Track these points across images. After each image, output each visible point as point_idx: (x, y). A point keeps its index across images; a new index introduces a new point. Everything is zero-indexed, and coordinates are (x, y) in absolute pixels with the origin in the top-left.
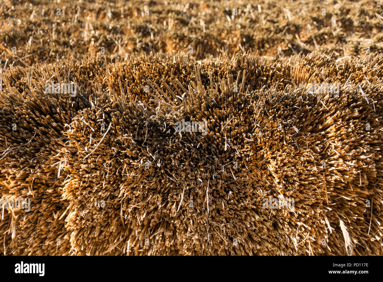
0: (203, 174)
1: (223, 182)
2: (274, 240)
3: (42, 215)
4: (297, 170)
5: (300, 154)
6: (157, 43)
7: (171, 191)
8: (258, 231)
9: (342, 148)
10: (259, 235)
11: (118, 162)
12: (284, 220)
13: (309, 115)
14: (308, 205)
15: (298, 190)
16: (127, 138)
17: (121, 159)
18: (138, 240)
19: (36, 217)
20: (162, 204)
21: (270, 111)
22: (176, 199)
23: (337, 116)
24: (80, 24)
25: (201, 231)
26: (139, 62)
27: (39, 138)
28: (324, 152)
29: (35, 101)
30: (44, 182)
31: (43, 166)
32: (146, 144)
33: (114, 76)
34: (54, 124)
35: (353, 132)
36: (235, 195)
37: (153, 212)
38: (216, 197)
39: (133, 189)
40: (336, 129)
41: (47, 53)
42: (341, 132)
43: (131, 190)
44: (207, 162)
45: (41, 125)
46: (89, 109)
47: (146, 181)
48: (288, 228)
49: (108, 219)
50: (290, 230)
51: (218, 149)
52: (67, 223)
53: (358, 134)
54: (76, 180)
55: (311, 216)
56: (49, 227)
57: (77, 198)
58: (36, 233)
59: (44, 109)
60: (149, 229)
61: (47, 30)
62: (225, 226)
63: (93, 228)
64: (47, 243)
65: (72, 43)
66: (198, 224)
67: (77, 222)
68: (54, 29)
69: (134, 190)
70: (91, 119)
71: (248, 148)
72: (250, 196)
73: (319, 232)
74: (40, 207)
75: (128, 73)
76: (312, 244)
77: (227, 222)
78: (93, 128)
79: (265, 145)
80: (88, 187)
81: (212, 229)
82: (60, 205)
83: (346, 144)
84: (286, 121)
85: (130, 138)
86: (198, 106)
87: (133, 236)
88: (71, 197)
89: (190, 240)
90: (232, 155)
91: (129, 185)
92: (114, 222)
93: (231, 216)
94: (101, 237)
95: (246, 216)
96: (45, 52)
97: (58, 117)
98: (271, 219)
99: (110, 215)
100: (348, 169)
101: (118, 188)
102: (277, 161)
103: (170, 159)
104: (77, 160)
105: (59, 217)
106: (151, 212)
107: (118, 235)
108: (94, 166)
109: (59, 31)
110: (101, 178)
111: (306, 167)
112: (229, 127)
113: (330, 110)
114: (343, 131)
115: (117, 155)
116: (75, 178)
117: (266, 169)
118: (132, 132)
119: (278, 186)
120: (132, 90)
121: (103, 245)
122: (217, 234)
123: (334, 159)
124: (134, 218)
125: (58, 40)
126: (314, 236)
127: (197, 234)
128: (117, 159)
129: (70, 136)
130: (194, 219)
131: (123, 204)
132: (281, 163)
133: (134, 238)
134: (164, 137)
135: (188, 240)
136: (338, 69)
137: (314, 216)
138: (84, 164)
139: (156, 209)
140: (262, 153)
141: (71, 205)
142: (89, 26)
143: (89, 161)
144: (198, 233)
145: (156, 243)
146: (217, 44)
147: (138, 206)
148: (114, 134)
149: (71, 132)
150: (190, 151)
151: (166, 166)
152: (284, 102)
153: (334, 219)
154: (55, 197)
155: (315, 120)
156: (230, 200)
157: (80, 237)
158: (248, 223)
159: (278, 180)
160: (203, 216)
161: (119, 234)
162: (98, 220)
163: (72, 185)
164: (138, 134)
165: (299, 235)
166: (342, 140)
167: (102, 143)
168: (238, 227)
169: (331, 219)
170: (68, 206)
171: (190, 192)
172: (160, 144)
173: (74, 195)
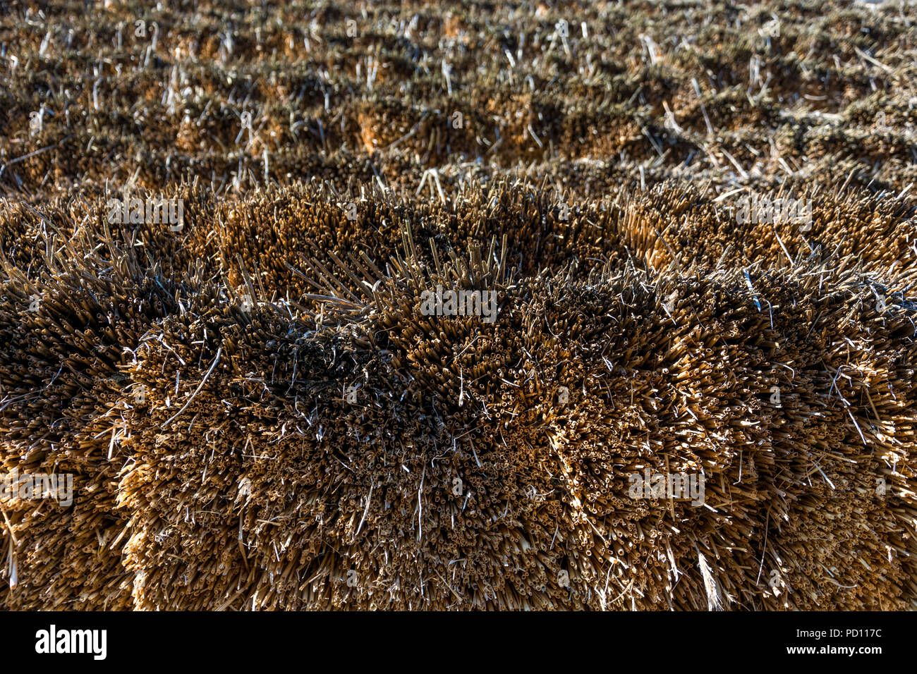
0: (412, 456)
1: (455, 471)
2: (561, 594)
3: (73, 539)
4: (610, 447)
5: (616, 415)
6: (338, 122)
7: (345, 490)
8: (526, 574)
9: (702, 404)
10: (529, 582)
11: (233, 429)
12: (582, 552)
13: (638, 332)
14: (632, 521)
15: (611, 490)
16: (254, 379)
17: (240, 423)
18: (275, 591)
19: (60, 543)
20: (325, 518)
21: (556, 324)
22: (354, 507)
23: (694, 336)
24: (159, 70)
25: (407, 574)
26: (285, 198)
27: (69, 377)
28: (666, 412)
29: (61, 299)
30: (78, 468)
31: (77, 436)
32: (293, 392)
33: (231, 229)
34: (102, 348)
35: (727, 370)
36: (480, 499)
37: (306, 535)
38: (438, 504)
39: (266, 485)
40: (692, 363)
41: (81, 145)
42: (701, 371)
43: (262, 487)
44: (421, 430)
45: (74, 349)
46: (175, 317)
47: (292, 470)
48: (590, 570)
49: (212, 549)
50: (594, 573)
51: (447, 402)
52: (125, 555)
53: (737, 373)
54: (146, 466)
55: (638, 545)
56: (88, 563)
57: (147, 504)
58: (61, 577)
59: (79, 315)
60: (298, 570)
61: (80, 85)
62: (458, 564)
63: (181, 566)
64: (84, 597)
65: (139, 119)
66: (400, 559)
67: (147, 554)
68: (97, 83)
69: (268, 489)
70: (179, 339)
71: (508, 400)
72: (512, 502)
73: (655, 579)
74: (69, 522)
75: (261, 222)
76: (639, 603)
77: (463, 556)
78: (183, 358)
79: (544, 395)
80: (171, 480)
81: (430, 570)
82: (112, 518)
83: (713, 395)
84: (588, 346)
85: (260, 380)
86: (407, 309)
87: (264, 584)
88: (135, 503)
89: (385, 592)
90: (474, 416)
91: (256, 477)
92: (226, 554)
93: (470, 544)
94: (197, 586)
95: (502, 544)
96: (76, 144)
97: (109, 332)
98: (554, 550)
99: (217, 539)
100: (714, 447)
101: (235, 484)
102: (568, 428)
103: (342, 424)
104: (148, 425)
105: (109, 543)
106: (303, 533)
107: (232, 582)
108: (184, 438)
109: (109, 85)
110: (199, 461)
111: (629, 442)
112: (469, 356)
113: (680, 324)
114: (707, 367)
115: (233, 415)
116: (145, 463)
117: (546, 444)
118: (265, 368)
119: (569, 481)
120: (270, 261)
121: (202, 602)
122: (439, 580)
123: (687, 427)
124: (267, 546)
125: (107, 111)
126: (643, 586)
127: (398, 581)
128: (233, 424)
129: (135, 373)
130: (392, 550)
131: (244, 518)
132: (576, 433)
133: (267, 588)
134: (332, 378)
135: (380, 594)
136: (718, 220)
137: (645, 544)
138: (165, 433)
139: (313, 528)
140: (538, 412)
141: (134, 518)
142: (178, 75)
143: (174, 427)
144: (401, 578)
145: (312, 599)
146: (478, 125)
147: (275, 521)
148: (226, 371)
149: (136, 365)
150: (385, 407)
151: (334, 439)
152: (585, 304)
153: (688, 549)
154: (101, 501)
155: (650, 343)
156: (468, 509)
157: (153, 585)
158: (506, 558)
159: (569, 470)
160: (411, 542)
161: (235, 578)
162: (190, 550)
163: (137, 477)
164: (277, 370)
165: (611, 584)
166: (704, 386)
167: (202, 389)
168: (484, 566)
169: (681, 550)
170: (128, 520)
171: (385, 492)
172: (324, 392)
173: (141, 497)
